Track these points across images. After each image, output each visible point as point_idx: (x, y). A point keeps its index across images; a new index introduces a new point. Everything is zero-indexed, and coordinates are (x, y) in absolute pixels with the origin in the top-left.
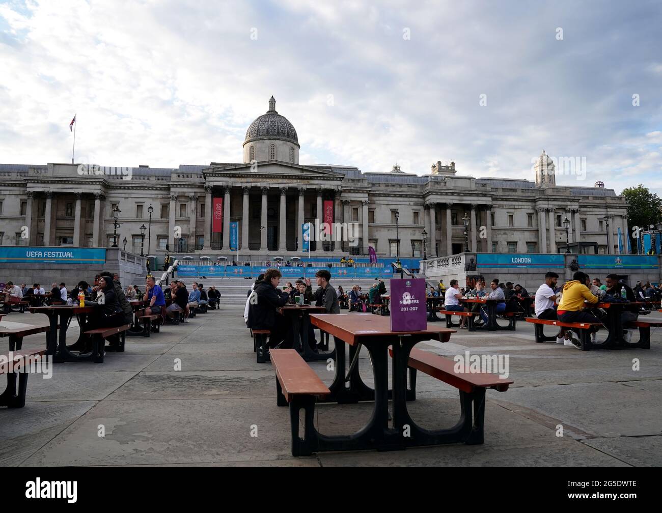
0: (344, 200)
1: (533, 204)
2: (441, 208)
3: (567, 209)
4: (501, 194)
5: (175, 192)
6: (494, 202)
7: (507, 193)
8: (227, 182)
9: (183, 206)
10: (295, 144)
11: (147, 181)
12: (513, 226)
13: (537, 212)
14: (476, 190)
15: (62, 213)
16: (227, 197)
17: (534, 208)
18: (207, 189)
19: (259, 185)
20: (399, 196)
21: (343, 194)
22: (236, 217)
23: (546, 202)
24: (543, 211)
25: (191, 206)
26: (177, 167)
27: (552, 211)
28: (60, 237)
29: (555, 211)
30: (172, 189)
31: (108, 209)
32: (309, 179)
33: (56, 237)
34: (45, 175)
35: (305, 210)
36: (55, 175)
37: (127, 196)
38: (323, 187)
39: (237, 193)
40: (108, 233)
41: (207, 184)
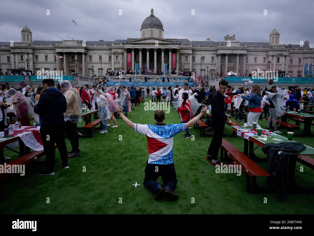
0: (182, 53)
1: (267, 53)
2: (223, 55)
3: (283, 55)
4: (252, 49)
5: (113, 51)
6: (248, 53)
7: (255, 48)
8: (133, 47)
9: (117, 57)
10: (161, 29)
11: (103, 47)
12: (256, 63)
13: (268, 57)
14: (240, 48)
15: (70, 60)
16: (133, 53)
17: (267, 55)
18: (125, 49)
19: (145, 48)
20: (206, 51)
21: (180, 51)
22: (136, 61)
23: (273, 52)
24: (271, 56)
25: (120, 56)
26: (114, 41)
27: (275, 56)
28: (71, 70)
29: (277, 56)
30: (112, 50)
31: (88, 59)
32: (166, 45)
33: (69, 70)
34: (62, 45)
35: (164, 57)
36: (66, 45)
37: (95, 53)
38: (172, 48)
39: (137, 51)
40: (89, 68)
41: (125, 48)
